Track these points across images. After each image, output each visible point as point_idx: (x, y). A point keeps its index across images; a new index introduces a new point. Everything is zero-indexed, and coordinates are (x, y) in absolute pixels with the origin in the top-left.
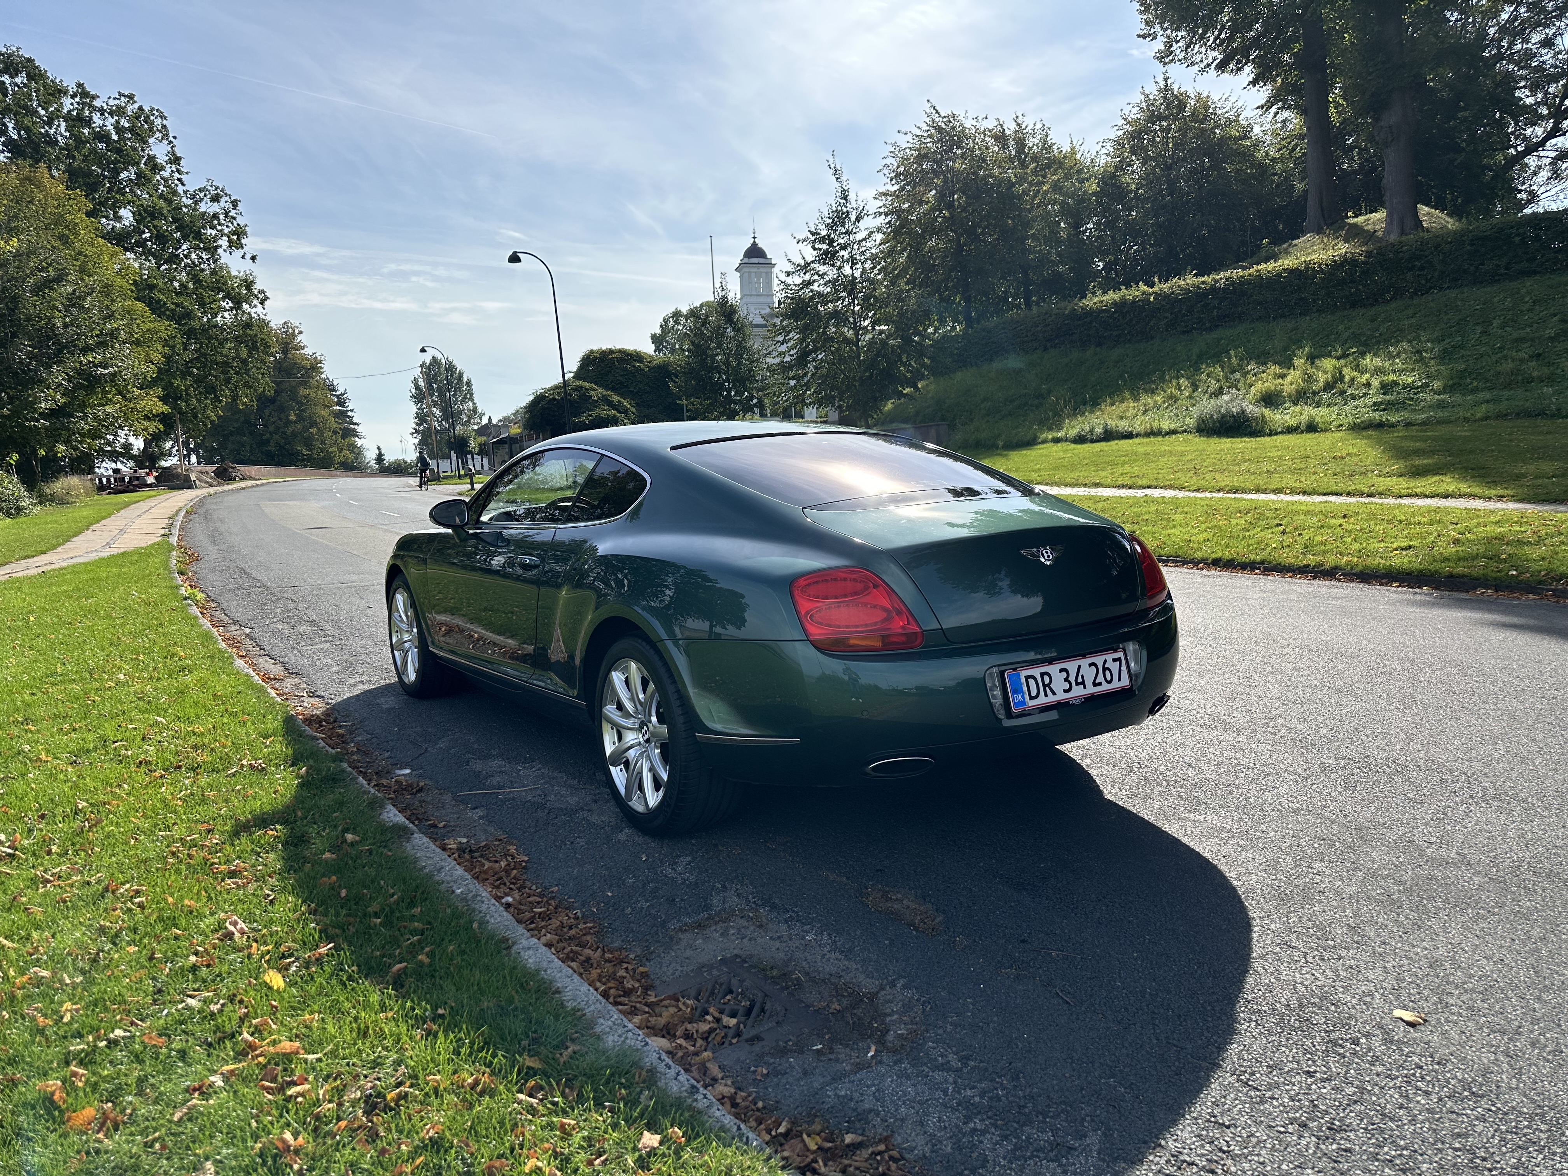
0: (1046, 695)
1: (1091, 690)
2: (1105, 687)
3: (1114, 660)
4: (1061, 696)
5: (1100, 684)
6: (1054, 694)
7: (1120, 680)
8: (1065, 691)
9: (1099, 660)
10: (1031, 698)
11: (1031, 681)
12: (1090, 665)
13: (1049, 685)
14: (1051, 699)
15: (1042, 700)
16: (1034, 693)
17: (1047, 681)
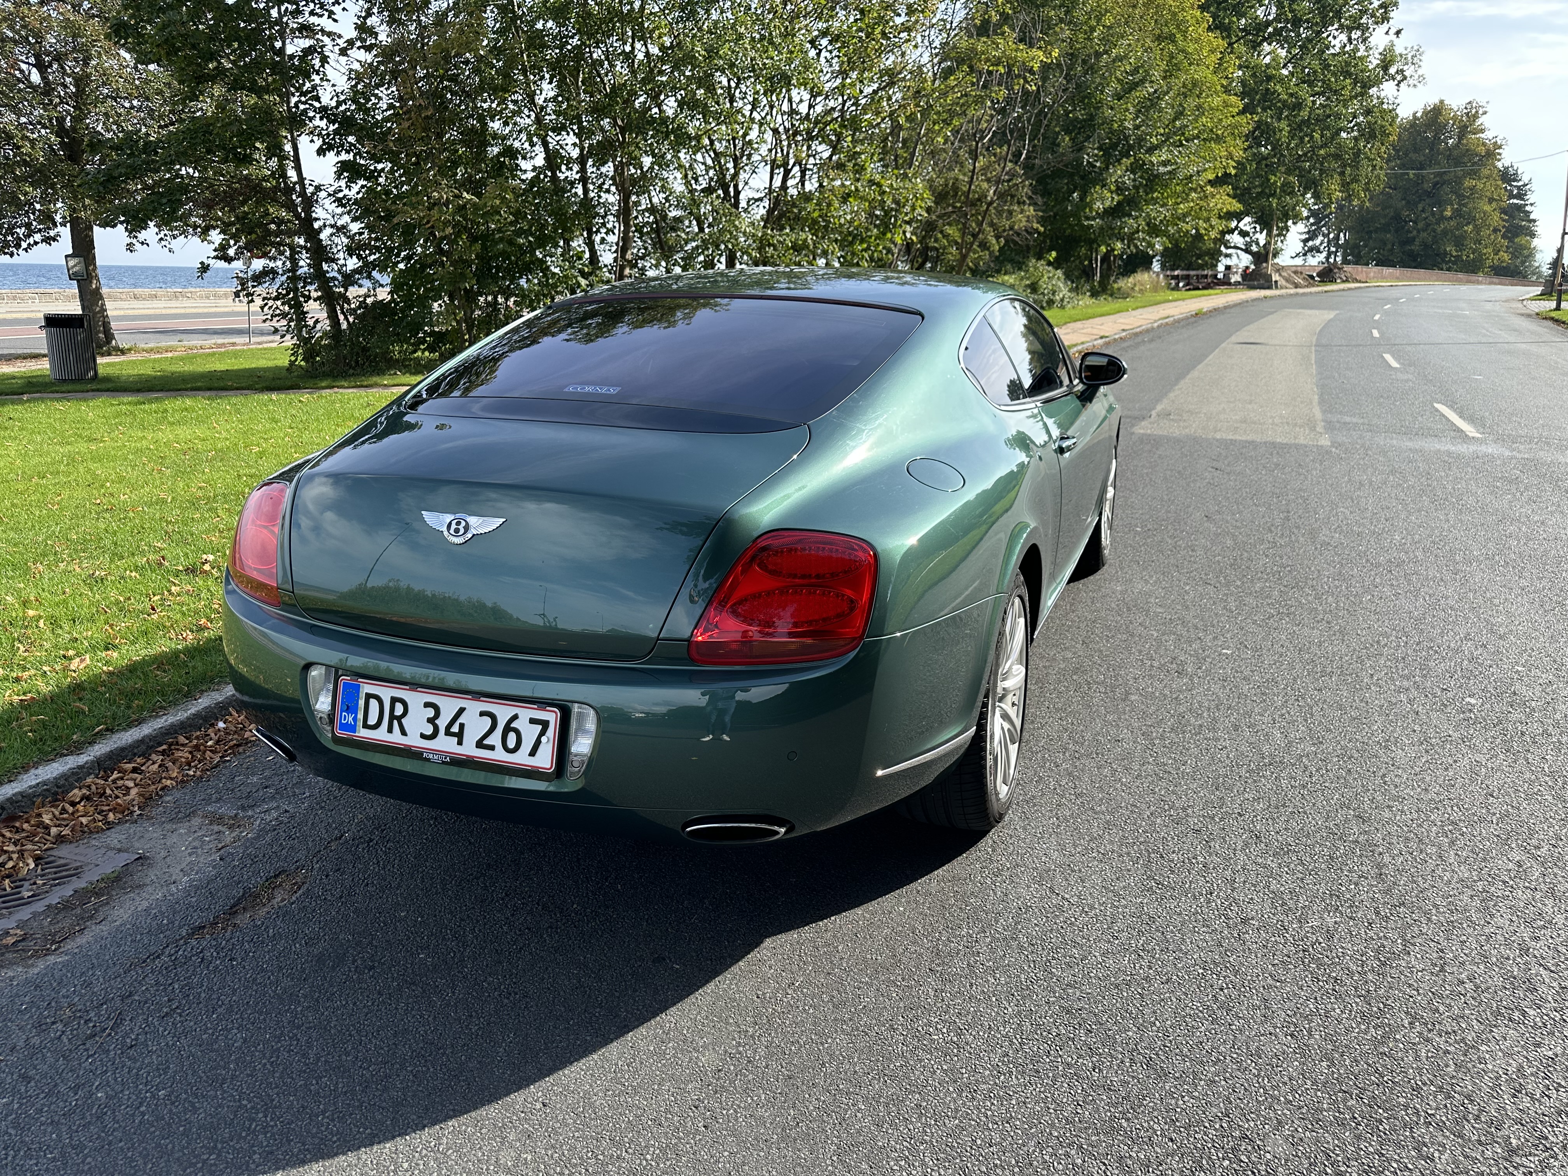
0: (390, 730)
1: (469, 749)
2: (499, 755)
3: (533, 721)
4: (413, 740)
5: (492, 748)
6: (404, 733)
7: (533, 753)
8: (423, 736)
9: (503, 713)
10: (366, 726)
11: (374, 704)
12: (482, 714)
13: (399, 719)
14: (396, 738)
15: (381, 735)
16: (372, 720)
17: (399, 710)
